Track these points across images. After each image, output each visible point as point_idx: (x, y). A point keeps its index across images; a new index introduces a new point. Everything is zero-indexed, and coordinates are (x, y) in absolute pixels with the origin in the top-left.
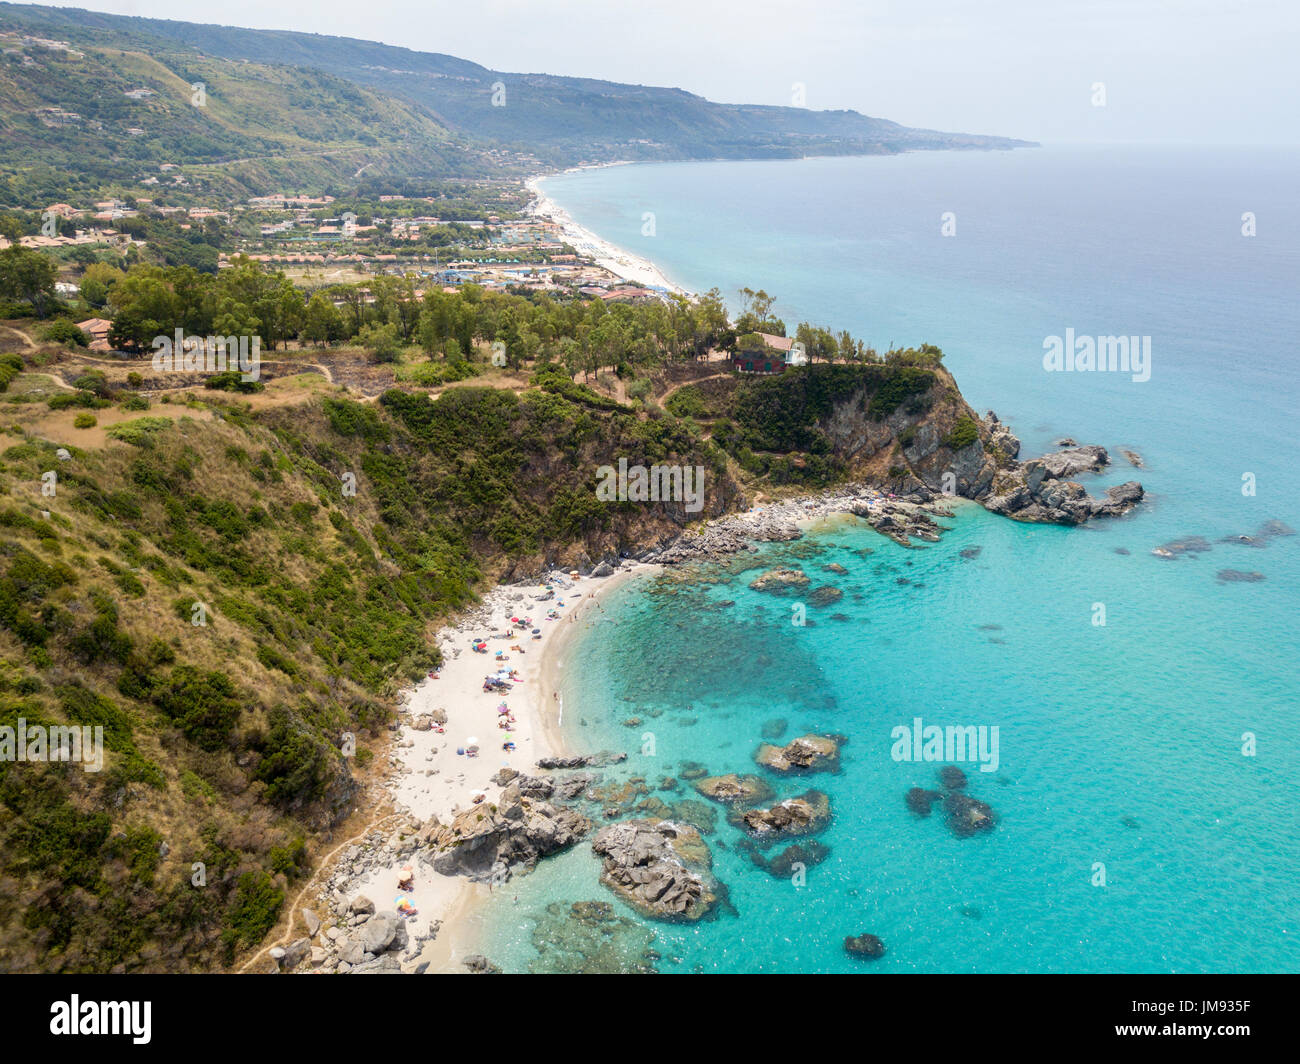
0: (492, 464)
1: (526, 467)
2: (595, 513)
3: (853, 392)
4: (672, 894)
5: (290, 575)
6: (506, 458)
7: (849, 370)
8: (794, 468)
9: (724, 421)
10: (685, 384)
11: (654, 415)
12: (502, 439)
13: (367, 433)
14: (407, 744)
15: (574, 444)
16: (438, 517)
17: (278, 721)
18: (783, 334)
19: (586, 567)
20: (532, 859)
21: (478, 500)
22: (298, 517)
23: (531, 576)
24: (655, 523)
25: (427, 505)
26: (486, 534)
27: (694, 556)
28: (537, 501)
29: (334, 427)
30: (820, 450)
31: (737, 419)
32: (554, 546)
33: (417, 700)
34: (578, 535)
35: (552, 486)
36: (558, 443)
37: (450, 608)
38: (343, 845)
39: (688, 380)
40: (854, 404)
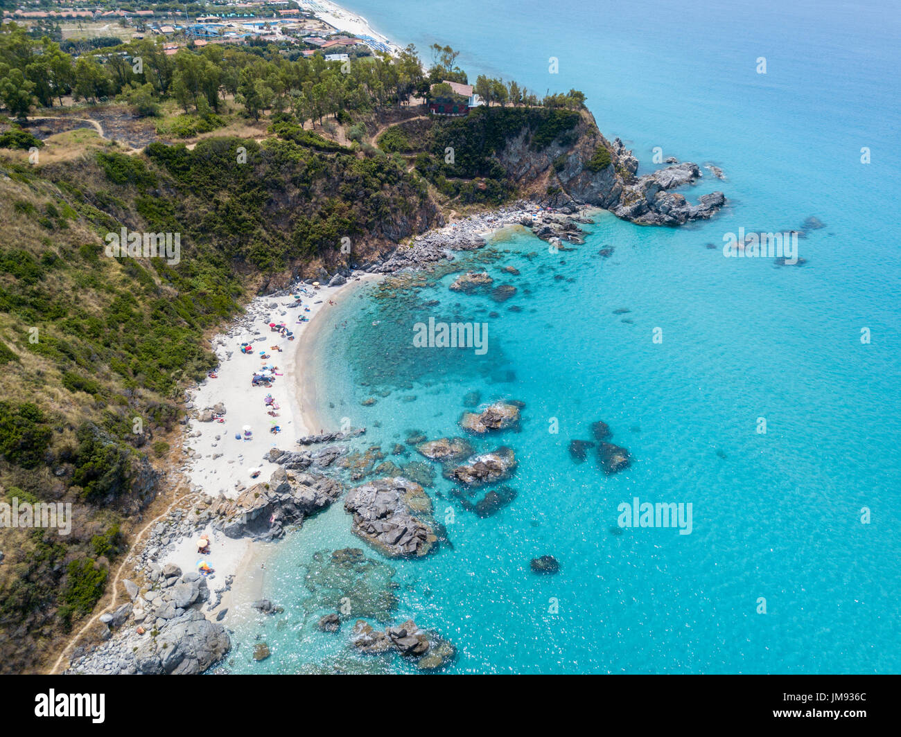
0: (243, 201)
1: (270, 202)
2: (328, 236)
3: (520, 129)
4: (406, 539)
5: (85, 306)
6: (253, 195)
7: (517, 112)
8: (478, 190)
9: (423, 154)
10: (392, 125)
11: (369, 154)
12: (248, 180)
13: (138, 180)
14: (196, 434)
15: (307, 182)
16: (205, 246)
17: (85, 437)
18: (465, 83)
19: (325, 279)
20: (299, 519)
21: (234, 231)
22: (86, 257)
23: (282, 288)
24: (376, 241)
25: (194, 237)
26: (243, 258)
27: (407, 265)
28: (281, 228)
29: (109, 177)
30: (497, 175)
31: (433, 152)
32: (298, 263)
33: (201, 397)
34: (316, 254)
35: (293, 216)
36: (294, 181)
37: (221, 319)
38: (151, 523)
39: (394, 122)
40: (521, 138)
